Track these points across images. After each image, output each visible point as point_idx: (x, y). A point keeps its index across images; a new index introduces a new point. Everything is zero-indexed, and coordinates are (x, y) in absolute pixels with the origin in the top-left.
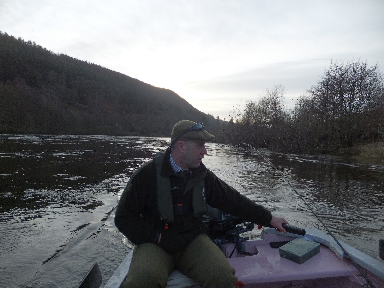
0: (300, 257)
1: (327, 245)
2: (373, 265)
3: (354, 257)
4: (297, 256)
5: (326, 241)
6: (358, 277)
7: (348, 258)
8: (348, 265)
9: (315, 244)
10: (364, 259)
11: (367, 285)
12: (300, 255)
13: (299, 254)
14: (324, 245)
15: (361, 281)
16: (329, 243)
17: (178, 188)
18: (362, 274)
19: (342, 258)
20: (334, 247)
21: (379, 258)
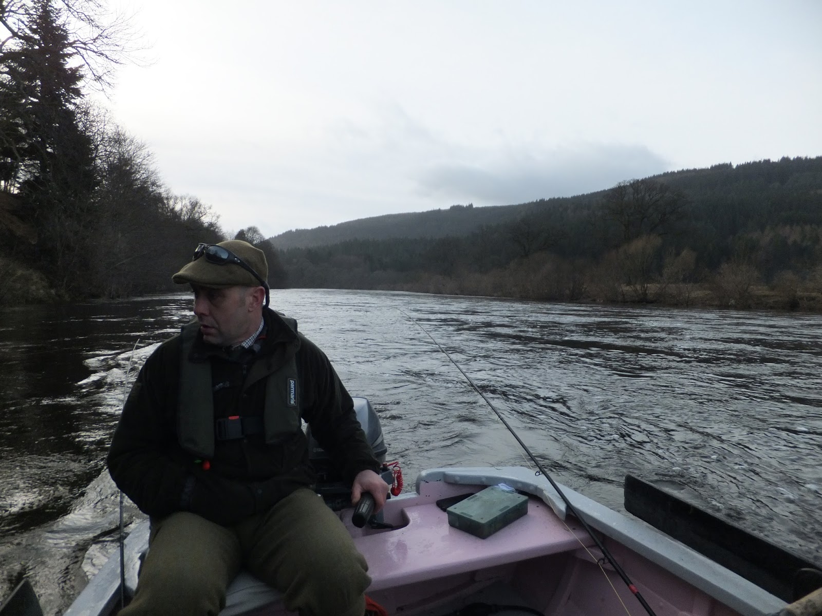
0: (483, 524)
1: (539, 495)
2: (614, 524)
3: (583, 513)
4: (478, 522)
5: (536, 488)
6: (590, 549)
7: (574, 515)
8: (574, 529)
9: (519, 497)
10: (599, 515)
11: (604, 560)
12: (483, 521)
13: (482, 519)
14: (534, 496)
15: (594, 555)
16: (542, 491)
17: (228, 384)
18: (596, 543)
19: (563, 517)
20: (550, 498)
21: (623, 509)
